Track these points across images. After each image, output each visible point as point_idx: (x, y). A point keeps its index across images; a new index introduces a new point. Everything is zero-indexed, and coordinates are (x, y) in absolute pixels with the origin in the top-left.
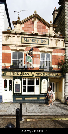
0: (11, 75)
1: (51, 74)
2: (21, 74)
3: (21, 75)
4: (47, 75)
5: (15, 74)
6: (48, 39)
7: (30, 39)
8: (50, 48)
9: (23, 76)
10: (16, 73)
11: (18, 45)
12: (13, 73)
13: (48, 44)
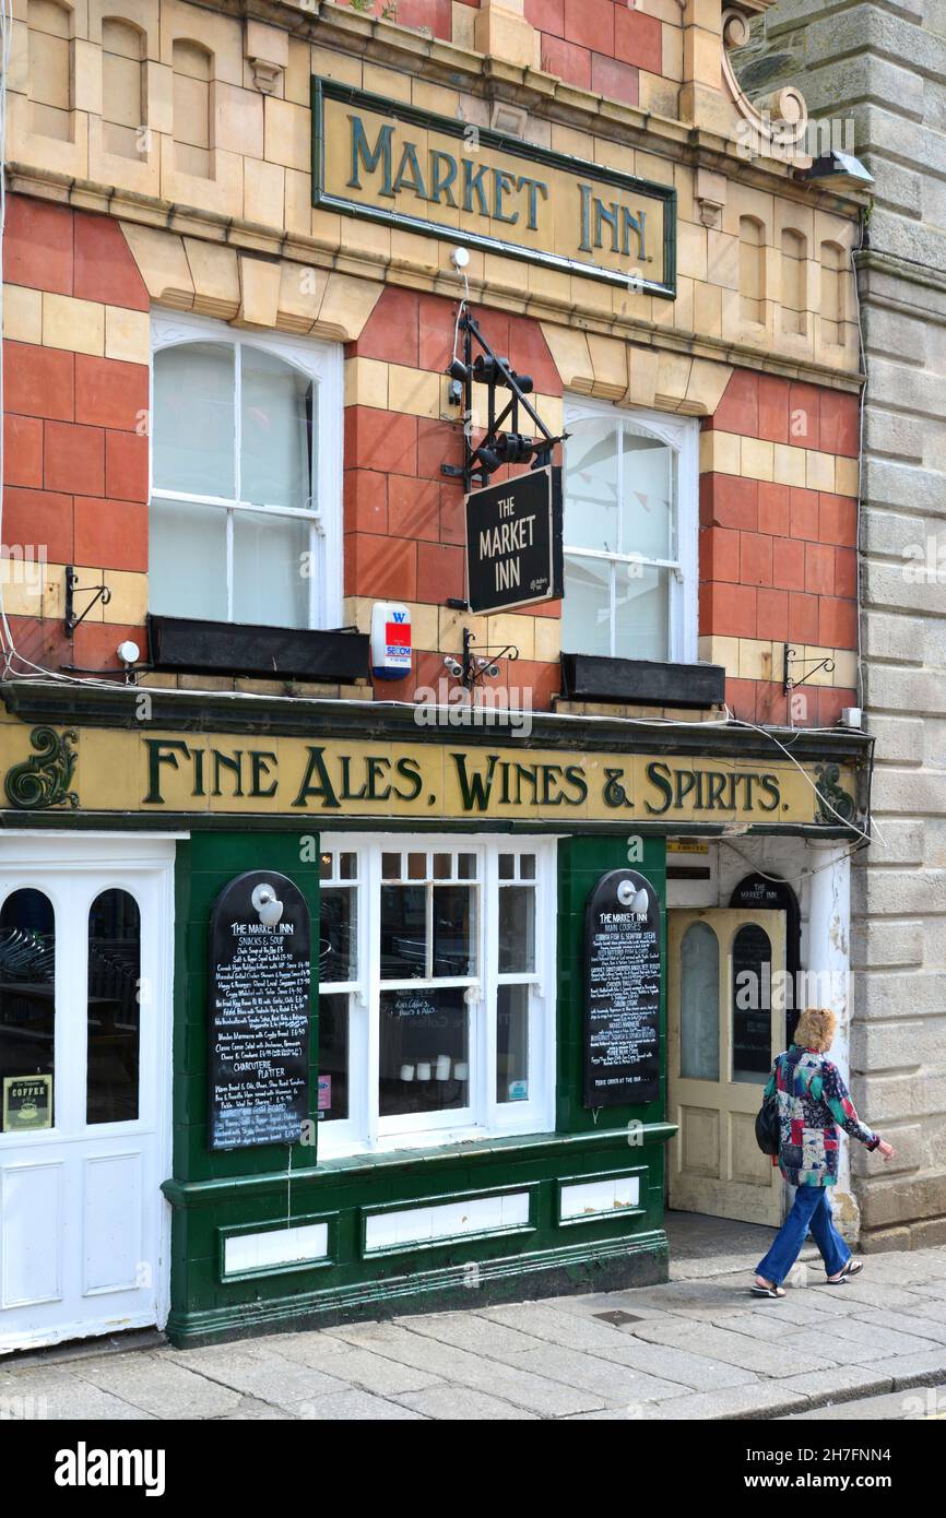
0: (154, 797)
1: (695, 779)
2: (306, 790)
3: (315, 805)
4: (658, 799)
5: (227, 777)
6: (665, 195)
7: (436, 156)
8: (686, 346)
9: (348, 808)
10: (234, 766)
11: (263, 232)
12: (187, 766)
13: (670, 279)
